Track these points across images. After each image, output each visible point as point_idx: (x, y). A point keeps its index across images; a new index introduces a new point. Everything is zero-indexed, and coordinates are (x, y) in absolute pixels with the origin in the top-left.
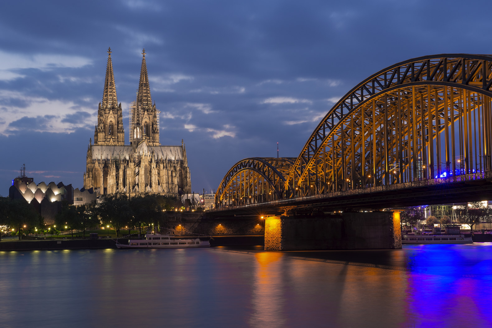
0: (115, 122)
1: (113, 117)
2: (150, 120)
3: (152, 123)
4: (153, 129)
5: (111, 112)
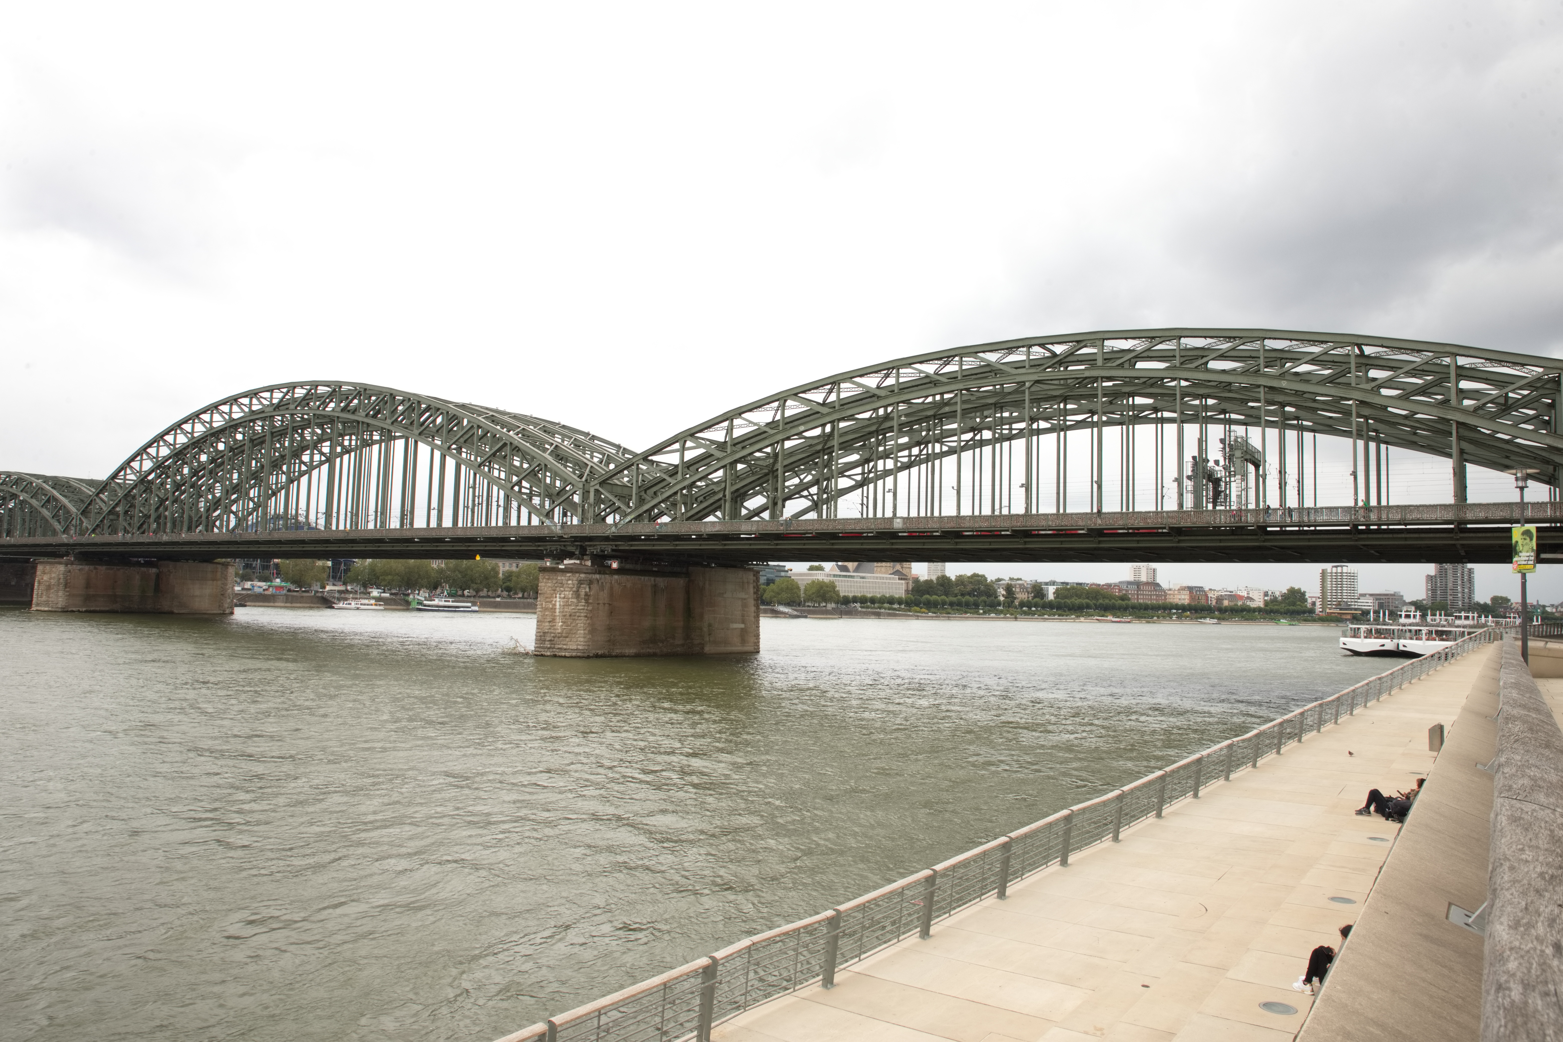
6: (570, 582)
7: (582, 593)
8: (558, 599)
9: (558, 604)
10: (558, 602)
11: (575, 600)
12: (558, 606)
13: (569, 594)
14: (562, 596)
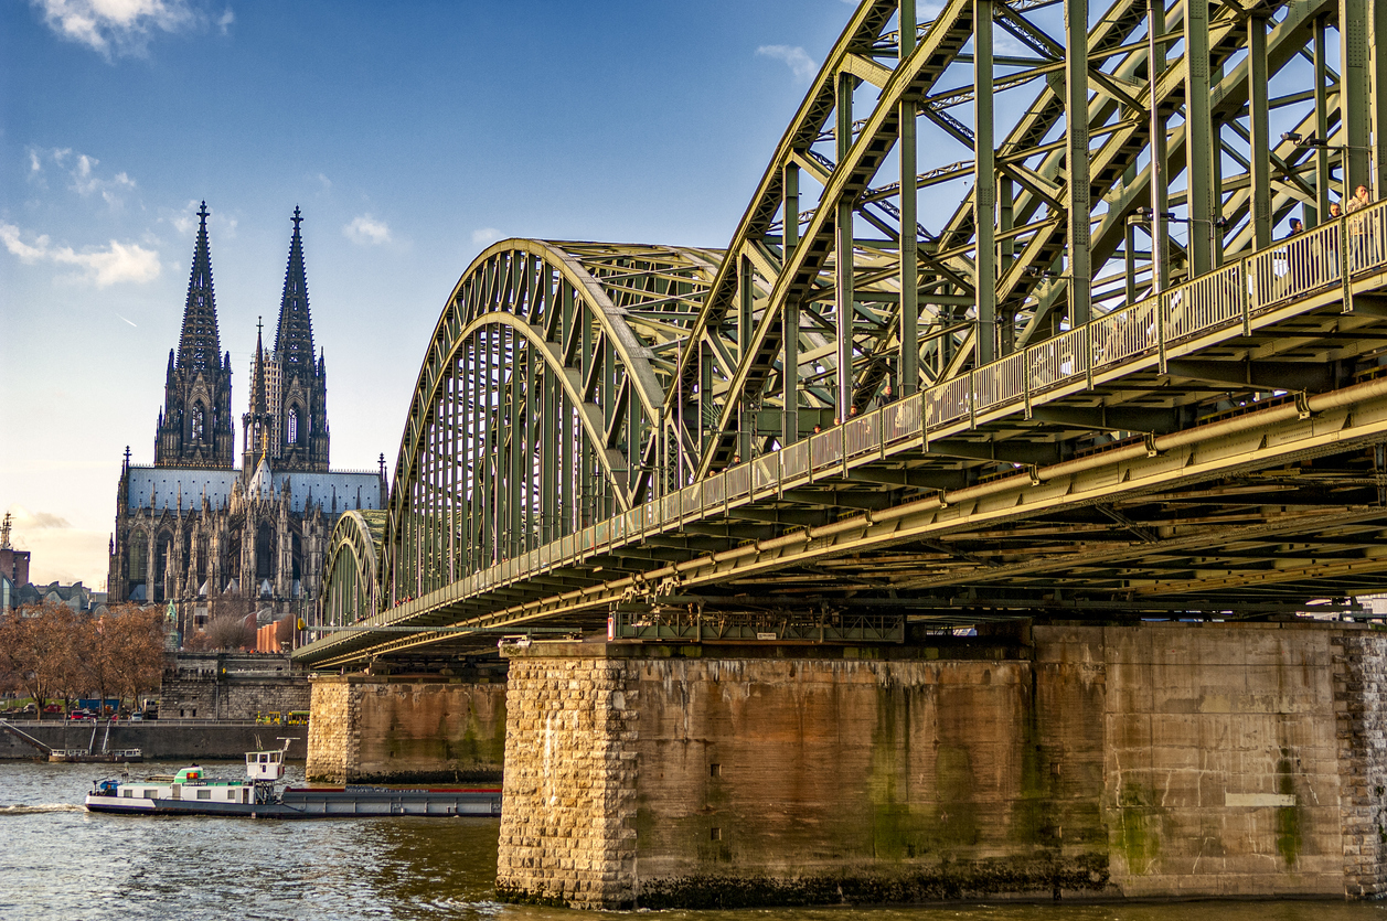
0: (211, 405)
1: (204, 390)
2: (306, 400)
3: (312, 407)
4: (313, 425)
5: (200, 379)
6: (573, 684)
7: (602, 713)
8: (548, 732)
9: (548, 742)
10: (551, 737)
11: (585, 734)
12: (547, 752)
13: (575, 716)
14: (558, 722)
